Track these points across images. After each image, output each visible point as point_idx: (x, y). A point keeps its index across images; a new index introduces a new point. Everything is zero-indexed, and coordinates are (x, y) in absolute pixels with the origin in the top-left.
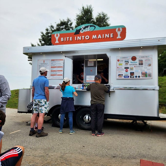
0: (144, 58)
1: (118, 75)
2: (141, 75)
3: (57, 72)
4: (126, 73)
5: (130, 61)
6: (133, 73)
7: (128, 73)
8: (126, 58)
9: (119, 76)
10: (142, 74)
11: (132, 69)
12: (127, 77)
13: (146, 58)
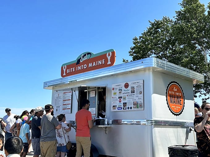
0: (135, 84)
1: (112, 106)
2: (132, 106)
3: (67, 105)
4: (120, 104)
5: (124, 88)
6: (126, 103)
7: (121, 104)
8: (120, 85)
9: (113, 108)
10: (134, 104)
11: (125, 99)
12: (121, 108)
13: (137, 83)
